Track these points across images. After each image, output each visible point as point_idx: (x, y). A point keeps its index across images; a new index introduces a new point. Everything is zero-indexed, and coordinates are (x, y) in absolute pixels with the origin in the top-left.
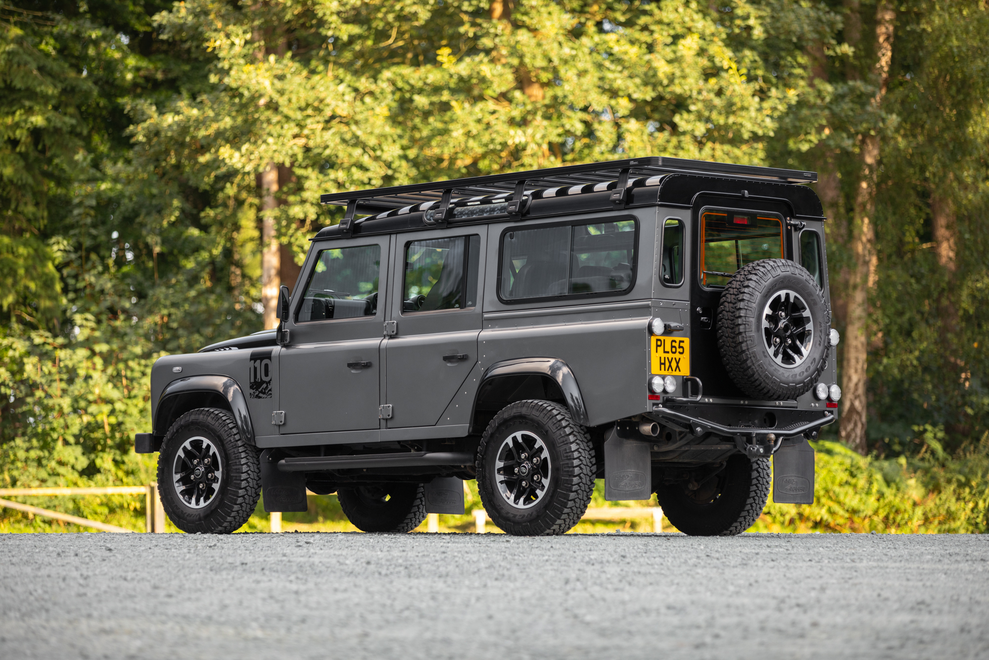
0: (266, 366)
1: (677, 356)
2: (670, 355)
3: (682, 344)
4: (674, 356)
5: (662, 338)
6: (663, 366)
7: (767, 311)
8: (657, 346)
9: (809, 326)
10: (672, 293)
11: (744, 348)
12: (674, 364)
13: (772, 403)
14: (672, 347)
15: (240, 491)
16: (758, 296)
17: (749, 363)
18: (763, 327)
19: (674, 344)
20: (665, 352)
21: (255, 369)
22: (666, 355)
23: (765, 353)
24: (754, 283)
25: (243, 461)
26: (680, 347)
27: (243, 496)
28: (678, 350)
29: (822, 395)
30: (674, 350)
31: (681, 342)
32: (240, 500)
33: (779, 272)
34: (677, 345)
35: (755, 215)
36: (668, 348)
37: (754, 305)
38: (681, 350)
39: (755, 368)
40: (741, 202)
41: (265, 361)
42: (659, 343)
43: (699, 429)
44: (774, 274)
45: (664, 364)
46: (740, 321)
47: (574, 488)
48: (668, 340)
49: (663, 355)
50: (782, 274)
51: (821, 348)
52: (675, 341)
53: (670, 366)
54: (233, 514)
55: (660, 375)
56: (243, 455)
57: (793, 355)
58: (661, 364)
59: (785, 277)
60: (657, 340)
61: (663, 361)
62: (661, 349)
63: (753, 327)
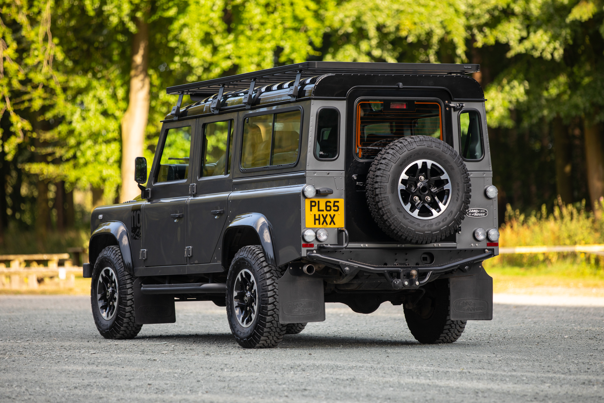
0: (139, 215)
1: (332, 213)
2: (325, 213)
3: (336, 204)
4: (328, 213)
5: (316, 200)
6: (317, 222)
7: (403, 176)
8: (311, 206)
9: (448, 186)
10: (327, 165)
11: (380, 206)
12: (328, 220)
13: (431, 245)
14: (327, 206)
15: (127, 308)
16: (393, 166)
17: (385, 217)
18: (399, 189)
19: (328, 204)
20: (319, 210)
21: (134, 217)
22: (321, 213)
23: (401, 210)
24: (390, 156)
25: (128, 286)
26: (334, 206)
27: (130, 312)
28: (333, 208)
29: (481, 237)
30: (328, 208)
31: (335, 202)
32: (128, 315)
33: (415, 145)
34: (332, 205)
35: (413, 101)
36: (322, 207)
37: (389, 173)
38: (336, 208)
39: (391, 220)
40: (398, 92)
41: (138, 212)
42: (313, 204)
43: (347, 269)
44: (409, 147)
45: (319, 219)
46: (376, 186)
47: (269, 313)
48: (322, 202)
49: (317, 213)
50: (417, 148)
51: (459, 202)
52: (330, 202)
53: (325, 220)
54: (124, 325)
55: (312, 229)
56: (128, 281)
57: (431, 209)
58: (315, 219)
59: (420, 150)
60: (311, 202)
61: (317, 217)
62: (315, 209)
63: (388, 189)
